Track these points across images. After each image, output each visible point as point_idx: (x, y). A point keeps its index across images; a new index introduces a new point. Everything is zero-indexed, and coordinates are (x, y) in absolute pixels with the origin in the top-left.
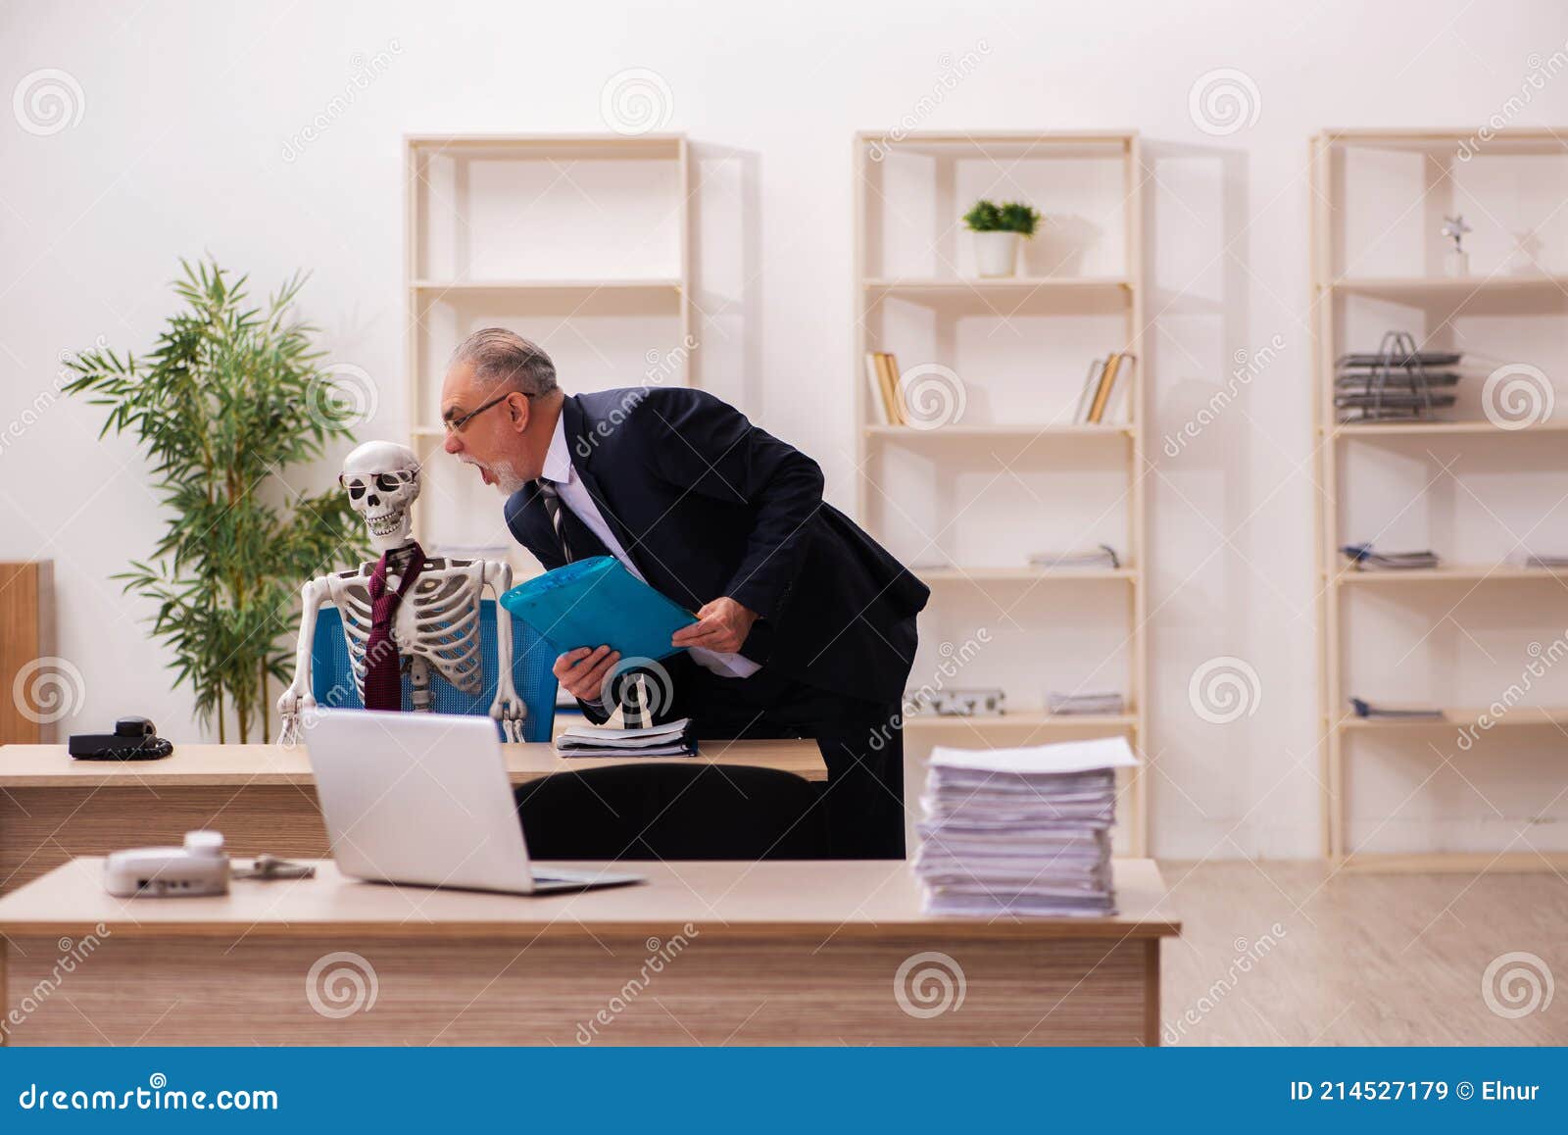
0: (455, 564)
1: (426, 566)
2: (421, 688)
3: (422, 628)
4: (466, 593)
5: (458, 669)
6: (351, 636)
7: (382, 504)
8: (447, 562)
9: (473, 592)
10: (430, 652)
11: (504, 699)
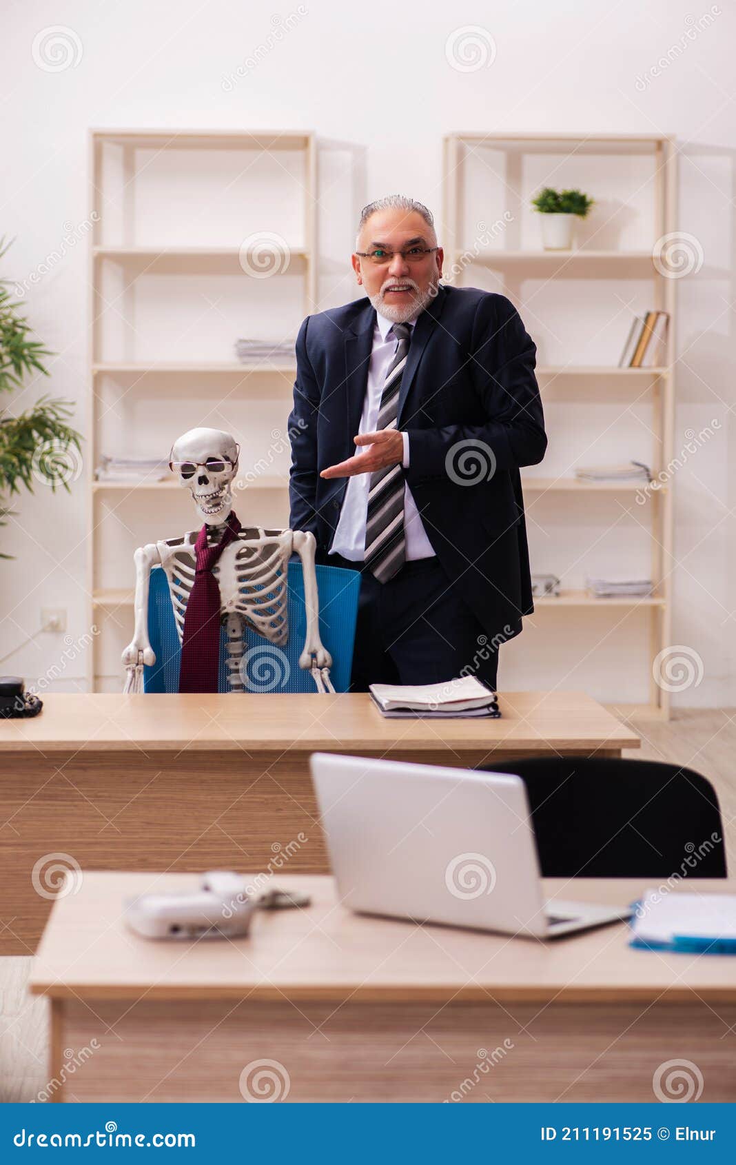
0: (269, 534)
1: (240, 535)
2: (236, 640)
3: (242, 590)
4: (278, 559)
5: (273, 625)
6: (176, 594)
7: (211, 484)
8: (261, 532)
9: (283, 558)
10: (249, 611)
11: (312, 650)
